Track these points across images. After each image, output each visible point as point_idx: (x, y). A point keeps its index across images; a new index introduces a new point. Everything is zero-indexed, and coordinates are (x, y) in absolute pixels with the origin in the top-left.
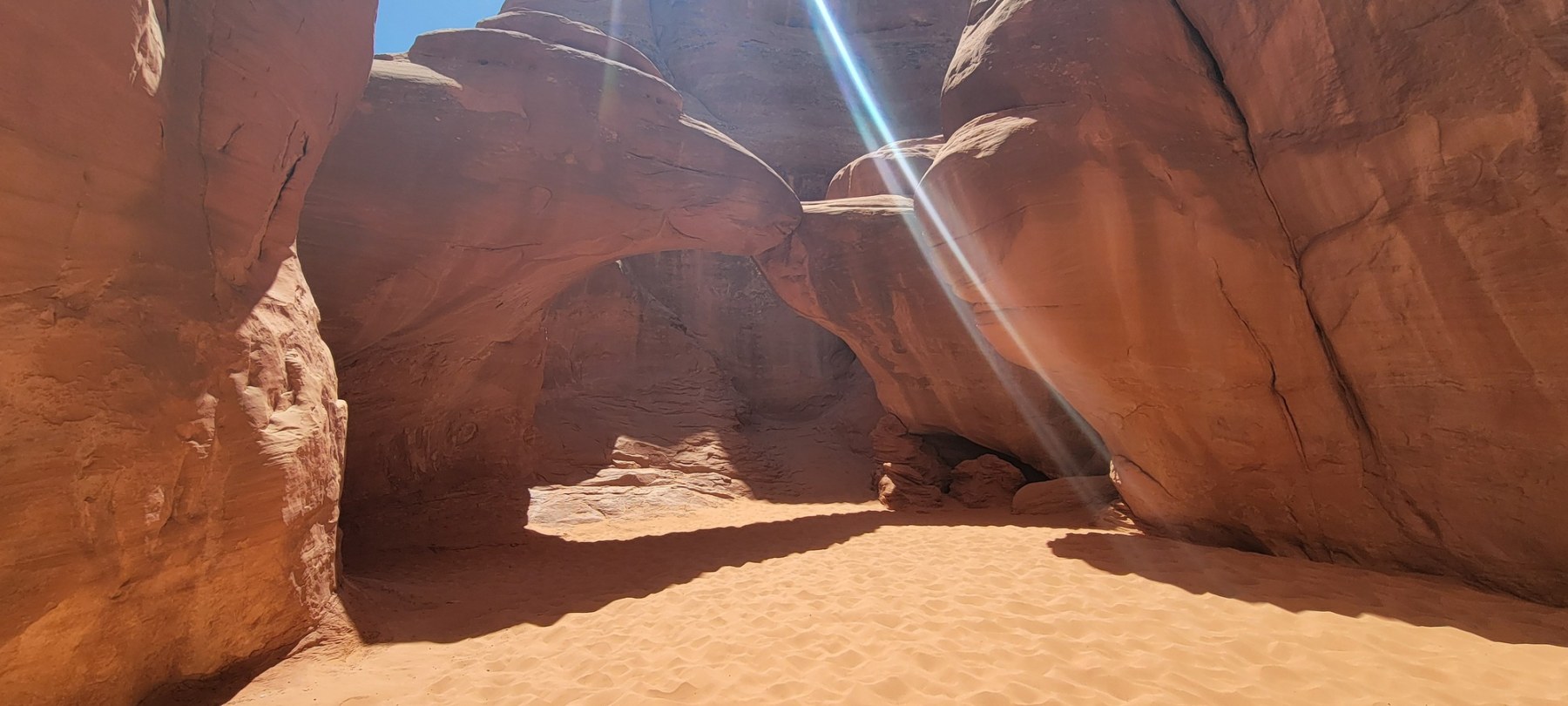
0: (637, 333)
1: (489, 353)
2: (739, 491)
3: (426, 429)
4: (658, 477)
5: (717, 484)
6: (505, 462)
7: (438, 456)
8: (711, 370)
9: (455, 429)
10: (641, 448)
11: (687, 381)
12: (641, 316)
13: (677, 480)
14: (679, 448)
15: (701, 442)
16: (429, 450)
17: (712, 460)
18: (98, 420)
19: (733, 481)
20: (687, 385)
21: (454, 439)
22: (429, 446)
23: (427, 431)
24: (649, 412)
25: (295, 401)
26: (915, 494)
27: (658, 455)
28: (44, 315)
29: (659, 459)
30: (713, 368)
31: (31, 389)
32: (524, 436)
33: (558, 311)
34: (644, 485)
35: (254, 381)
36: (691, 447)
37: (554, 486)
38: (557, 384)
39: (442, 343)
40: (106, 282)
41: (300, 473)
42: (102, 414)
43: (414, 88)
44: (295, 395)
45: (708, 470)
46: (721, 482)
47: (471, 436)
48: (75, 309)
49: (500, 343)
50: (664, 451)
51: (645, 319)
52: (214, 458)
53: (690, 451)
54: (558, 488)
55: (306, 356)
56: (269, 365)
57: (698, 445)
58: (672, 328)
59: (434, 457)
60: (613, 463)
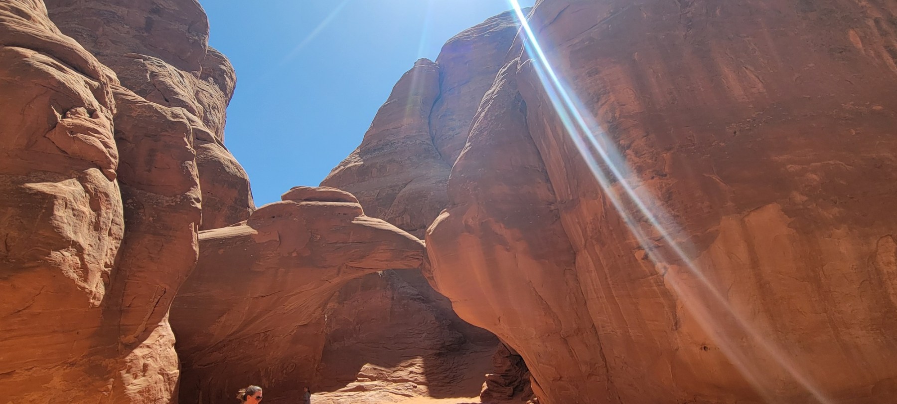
0: (391, 306)
1: (295, 331)
2: (419, 392)
3: (270, 368)
4: (376, 386)
5: (408, 389)
6: (306, 381)
7: (275, 380)
8: (432, 322)
9: (285, 367)
10: (374, 371)
11: (416, 330)
12: (393, 297)
13: (387, 387)
14: (395, 369)
15: (409, 365)
16: (271, 378)
17: (411, 375)
18: (75, 390)
19: (418, 386)
20: (417, 332)
21: (284, 372)
22: (271, 375)
23: (270, 369)
24: (389, 349)
25: (144, 376)
26: (499, 392)
27: (382, 374)
28: (64, 368)
29: (382, 376)
30: (433, 321)
31: (61, 384)
32: (317, 368)
33: (345, 302)
34: (367, 390)
35: (128, 372)
36: (402, 368)
37: (323, 393)
38: (345, 338)
39: (269, 331)
40: (82, 356)
41: (138, 398)
42: (76, 388)
43: (240, 238)
44: (144, 374)
45: (407, 381)
46: (412, 387)
47: (293, 369)
48: (72, 364)
49: (300, 326)
50: (386, 371)
51: (395, 298)
52: (111, 396)
53: (401, 370)
54: (324, 394)
55: (155, 360)
56: (134, 366)
57: (407, 367)
58: (411, 301)
59: (273, 381)
60: (357, 380)
